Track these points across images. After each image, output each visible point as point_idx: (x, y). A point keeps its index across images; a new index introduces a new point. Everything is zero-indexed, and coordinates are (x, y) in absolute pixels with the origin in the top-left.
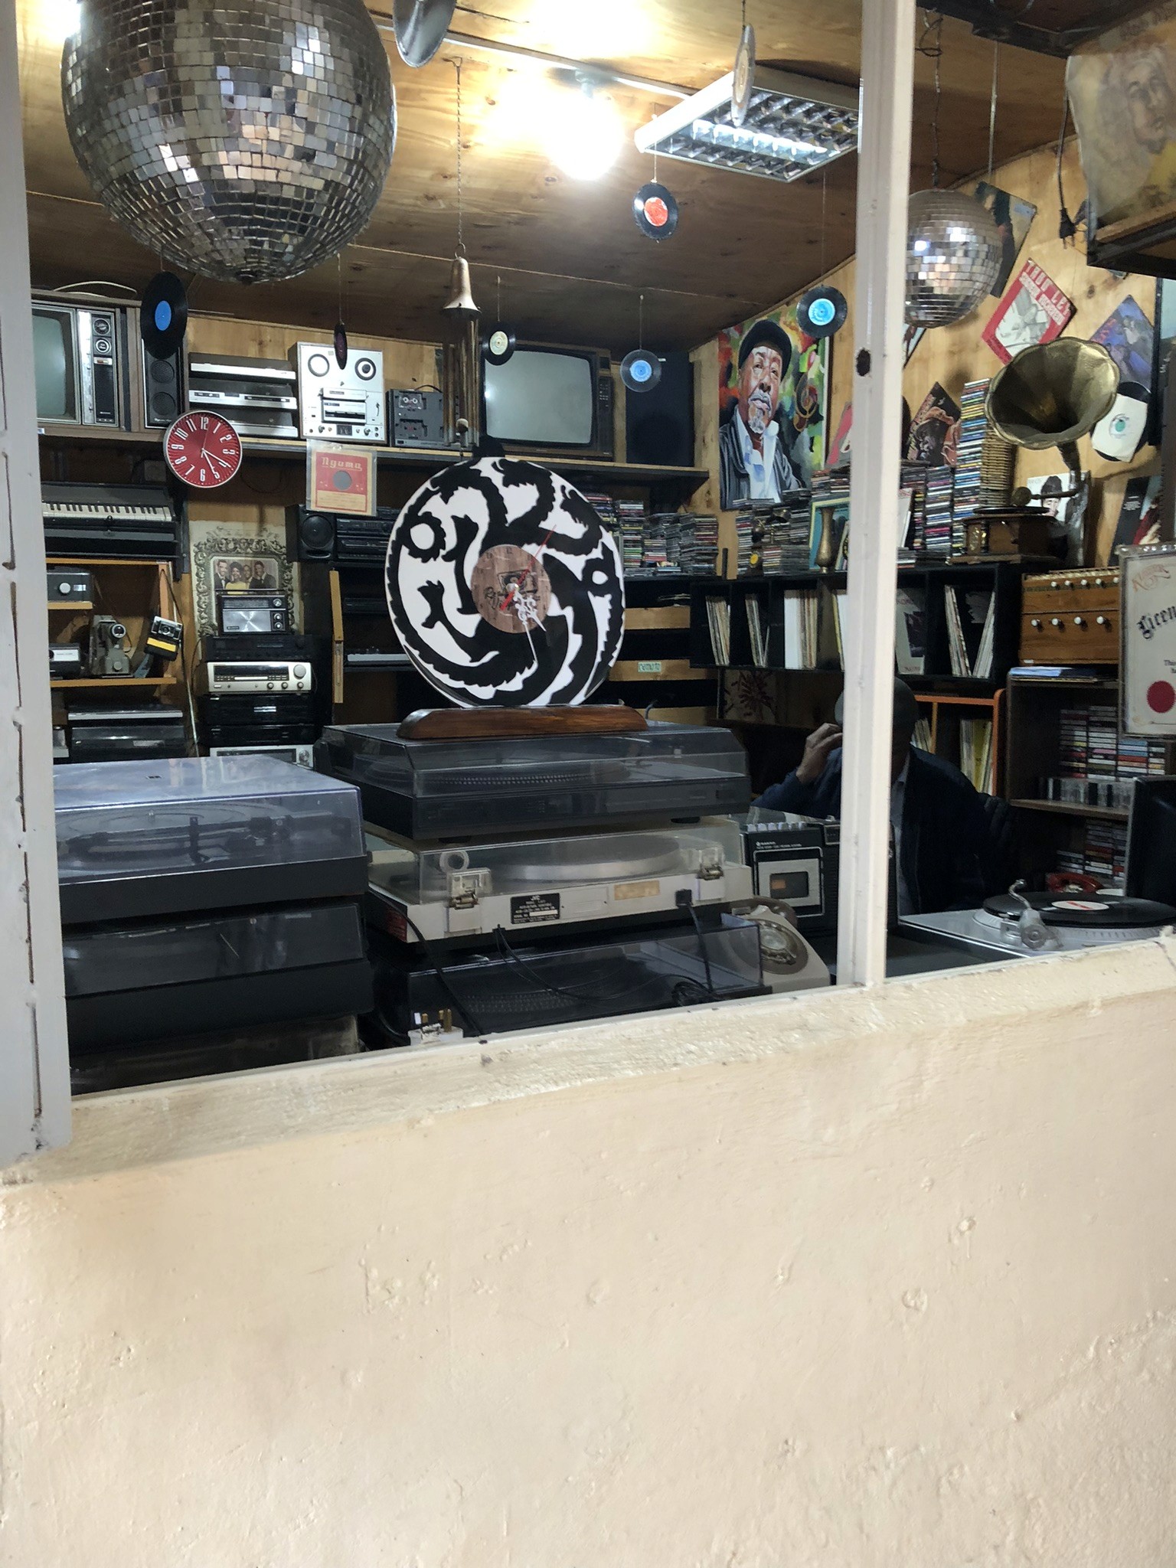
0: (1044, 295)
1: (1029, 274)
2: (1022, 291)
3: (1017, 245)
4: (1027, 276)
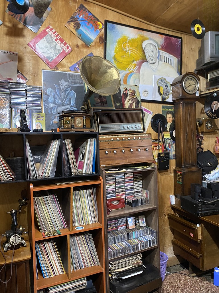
0: (58, 40)
2: (48, 35)
4: (50, 31)
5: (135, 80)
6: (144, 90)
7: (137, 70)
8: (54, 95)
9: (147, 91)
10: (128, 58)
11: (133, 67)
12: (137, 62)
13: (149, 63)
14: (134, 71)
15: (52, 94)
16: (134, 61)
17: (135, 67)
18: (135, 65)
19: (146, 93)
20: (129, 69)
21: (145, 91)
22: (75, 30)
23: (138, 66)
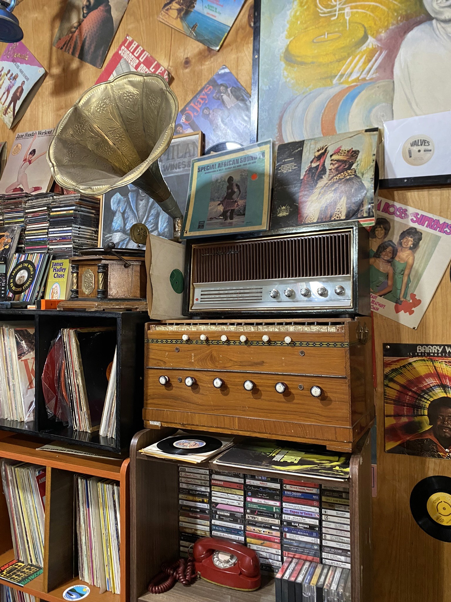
0: (142, 65)
1: (128, 47)
2: (122, 61)
3: (115, 24)
4: (126, 49)
5: (370, 111)
6: (412, 141)
7: (379, 67)
8: (125, 210)
9: (424, 142)
10: (339, 37)
11: (360, 64)
12: (380, 40)
13: (437, 20)
14: (364, 79)
15: (121, 208)
16: (365, 38)
17: (370, 61)
18: (372, 53)
19: (422, 148)
20: (342, 76)
21: (414, 144)
22: (181, 18)
23: (384, 53)
